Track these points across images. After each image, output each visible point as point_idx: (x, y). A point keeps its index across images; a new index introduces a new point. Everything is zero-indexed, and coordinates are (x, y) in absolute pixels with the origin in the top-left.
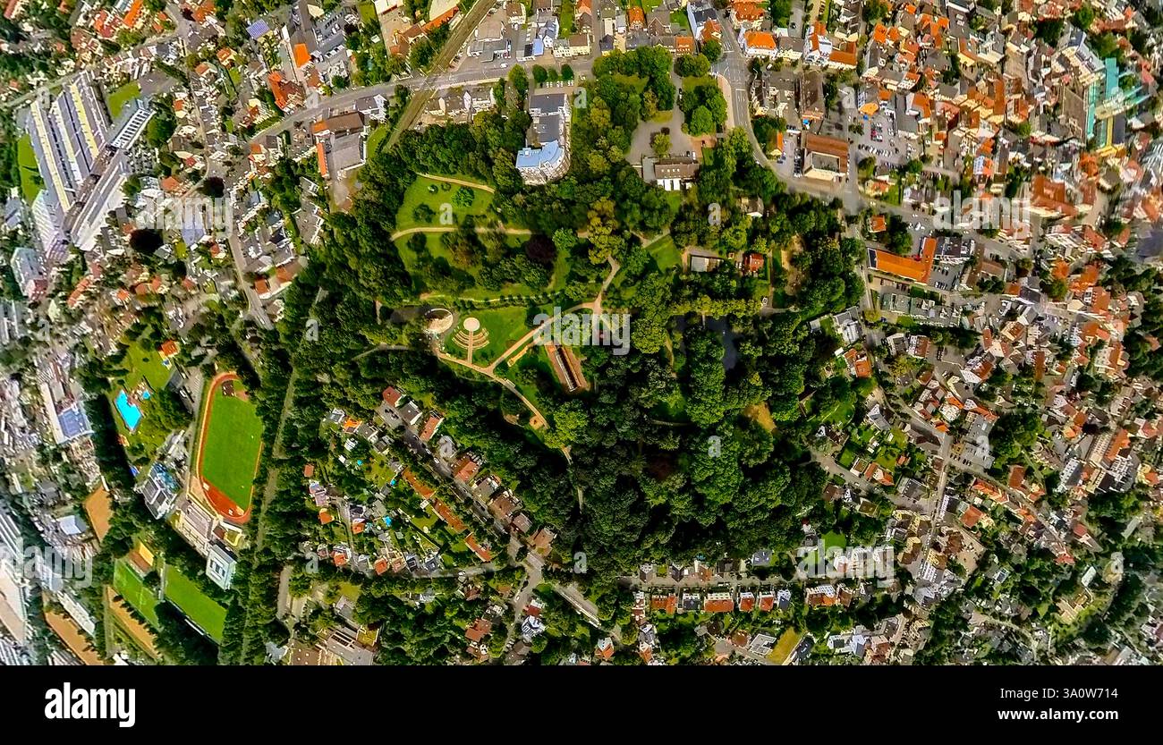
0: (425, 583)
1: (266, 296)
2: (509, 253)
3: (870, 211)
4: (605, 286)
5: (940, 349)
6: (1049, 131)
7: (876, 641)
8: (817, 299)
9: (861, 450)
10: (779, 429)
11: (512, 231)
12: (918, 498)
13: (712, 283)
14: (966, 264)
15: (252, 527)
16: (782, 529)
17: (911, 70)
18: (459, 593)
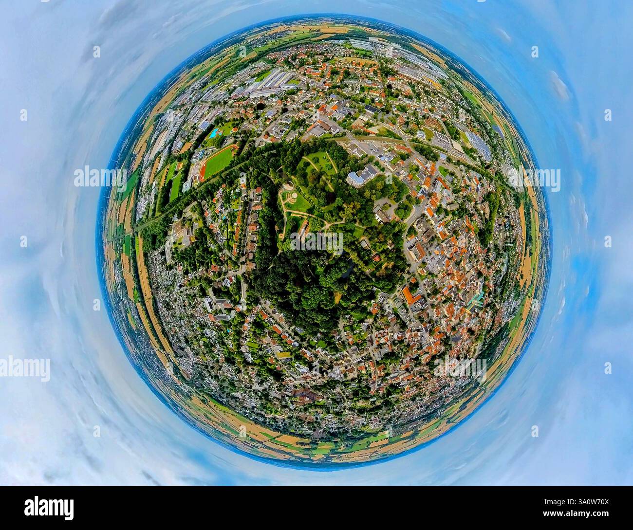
0: (216, 242)
1: (264, 140)
2: (323, 190)
3: (415, 275)
4: (336, 223)
5: (396, 324)
6: (462, 296)
7: (308, 374)
8: (381, 283)
9: (353, 330)
10: (338, 305)
11: (330, 186)
12: (354, 353)
13: (362, 252)
14: (422, 309)
15: (201, 184)
16: (312, 329)
17: (452, 254)
18: (220, 254)
